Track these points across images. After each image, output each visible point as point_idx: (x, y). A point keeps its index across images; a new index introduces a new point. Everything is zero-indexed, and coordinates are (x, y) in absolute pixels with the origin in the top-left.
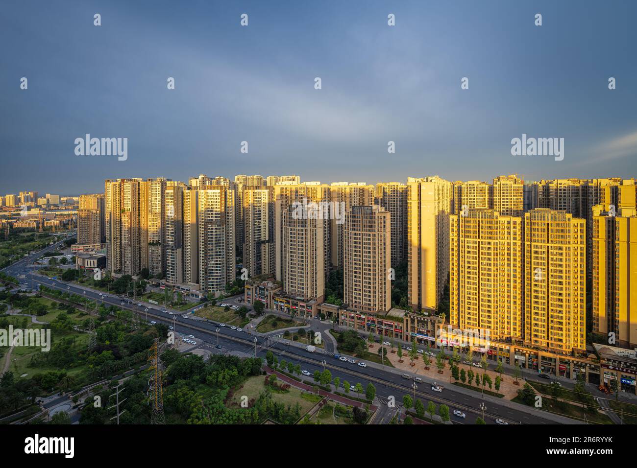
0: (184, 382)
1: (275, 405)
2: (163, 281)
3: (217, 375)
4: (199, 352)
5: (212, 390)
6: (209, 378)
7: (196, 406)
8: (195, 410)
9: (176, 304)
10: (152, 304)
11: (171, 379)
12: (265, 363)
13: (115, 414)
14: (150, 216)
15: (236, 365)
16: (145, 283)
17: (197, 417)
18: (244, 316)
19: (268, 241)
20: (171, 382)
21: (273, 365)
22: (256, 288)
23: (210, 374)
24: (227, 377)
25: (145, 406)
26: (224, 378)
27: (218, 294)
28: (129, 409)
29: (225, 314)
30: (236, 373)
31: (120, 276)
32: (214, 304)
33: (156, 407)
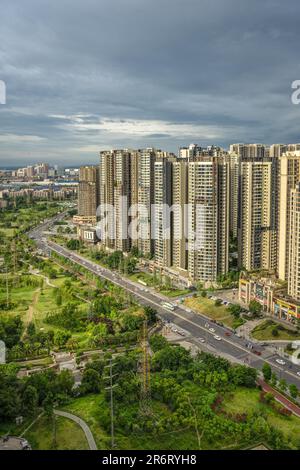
0: (170, 372)
1: (272, 430)
2: (152, 262)
3: (205, 375)
4: (186, 345)
5: (199, 389)
6: (196, 376)
7: (182, 401)
8: (181, 404)
9: (164, 289)
10: (141, 284)
11: (158, 365)
12: (261, 376)
13: (109, 385)
14: (140, 190)
15: (226, 368)
16: (135, 262)
17: (183, 414)
18: (237, 315)
19: (270, 228)
20: (158, 370)
21: (271, 381)
22: (253, 284)
23: (197, 371)
24: (216, 380)
25: (134, 385)
26: (212, 381)
27: (207, 286)
28: (121, 384)
29: (215, 308)
30: (224, 377)
31: (112, 251)
32: (204, 295)
33: (143, 389)
